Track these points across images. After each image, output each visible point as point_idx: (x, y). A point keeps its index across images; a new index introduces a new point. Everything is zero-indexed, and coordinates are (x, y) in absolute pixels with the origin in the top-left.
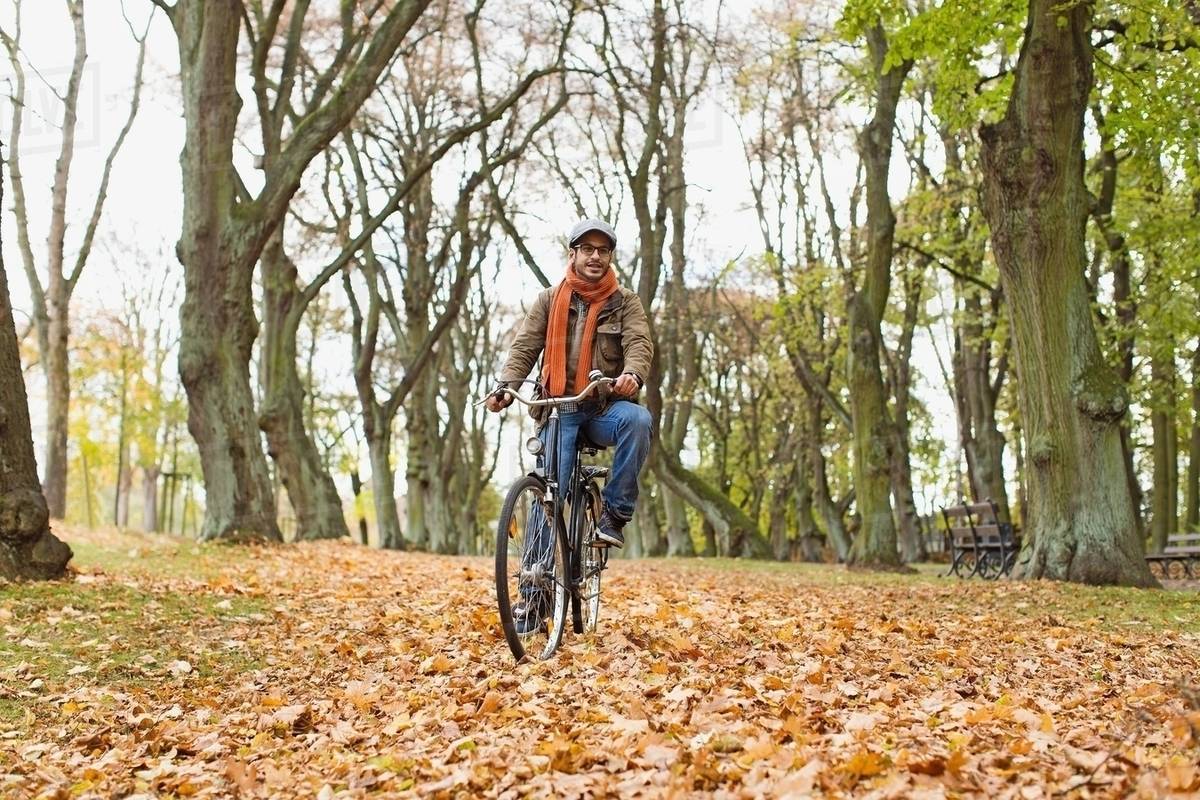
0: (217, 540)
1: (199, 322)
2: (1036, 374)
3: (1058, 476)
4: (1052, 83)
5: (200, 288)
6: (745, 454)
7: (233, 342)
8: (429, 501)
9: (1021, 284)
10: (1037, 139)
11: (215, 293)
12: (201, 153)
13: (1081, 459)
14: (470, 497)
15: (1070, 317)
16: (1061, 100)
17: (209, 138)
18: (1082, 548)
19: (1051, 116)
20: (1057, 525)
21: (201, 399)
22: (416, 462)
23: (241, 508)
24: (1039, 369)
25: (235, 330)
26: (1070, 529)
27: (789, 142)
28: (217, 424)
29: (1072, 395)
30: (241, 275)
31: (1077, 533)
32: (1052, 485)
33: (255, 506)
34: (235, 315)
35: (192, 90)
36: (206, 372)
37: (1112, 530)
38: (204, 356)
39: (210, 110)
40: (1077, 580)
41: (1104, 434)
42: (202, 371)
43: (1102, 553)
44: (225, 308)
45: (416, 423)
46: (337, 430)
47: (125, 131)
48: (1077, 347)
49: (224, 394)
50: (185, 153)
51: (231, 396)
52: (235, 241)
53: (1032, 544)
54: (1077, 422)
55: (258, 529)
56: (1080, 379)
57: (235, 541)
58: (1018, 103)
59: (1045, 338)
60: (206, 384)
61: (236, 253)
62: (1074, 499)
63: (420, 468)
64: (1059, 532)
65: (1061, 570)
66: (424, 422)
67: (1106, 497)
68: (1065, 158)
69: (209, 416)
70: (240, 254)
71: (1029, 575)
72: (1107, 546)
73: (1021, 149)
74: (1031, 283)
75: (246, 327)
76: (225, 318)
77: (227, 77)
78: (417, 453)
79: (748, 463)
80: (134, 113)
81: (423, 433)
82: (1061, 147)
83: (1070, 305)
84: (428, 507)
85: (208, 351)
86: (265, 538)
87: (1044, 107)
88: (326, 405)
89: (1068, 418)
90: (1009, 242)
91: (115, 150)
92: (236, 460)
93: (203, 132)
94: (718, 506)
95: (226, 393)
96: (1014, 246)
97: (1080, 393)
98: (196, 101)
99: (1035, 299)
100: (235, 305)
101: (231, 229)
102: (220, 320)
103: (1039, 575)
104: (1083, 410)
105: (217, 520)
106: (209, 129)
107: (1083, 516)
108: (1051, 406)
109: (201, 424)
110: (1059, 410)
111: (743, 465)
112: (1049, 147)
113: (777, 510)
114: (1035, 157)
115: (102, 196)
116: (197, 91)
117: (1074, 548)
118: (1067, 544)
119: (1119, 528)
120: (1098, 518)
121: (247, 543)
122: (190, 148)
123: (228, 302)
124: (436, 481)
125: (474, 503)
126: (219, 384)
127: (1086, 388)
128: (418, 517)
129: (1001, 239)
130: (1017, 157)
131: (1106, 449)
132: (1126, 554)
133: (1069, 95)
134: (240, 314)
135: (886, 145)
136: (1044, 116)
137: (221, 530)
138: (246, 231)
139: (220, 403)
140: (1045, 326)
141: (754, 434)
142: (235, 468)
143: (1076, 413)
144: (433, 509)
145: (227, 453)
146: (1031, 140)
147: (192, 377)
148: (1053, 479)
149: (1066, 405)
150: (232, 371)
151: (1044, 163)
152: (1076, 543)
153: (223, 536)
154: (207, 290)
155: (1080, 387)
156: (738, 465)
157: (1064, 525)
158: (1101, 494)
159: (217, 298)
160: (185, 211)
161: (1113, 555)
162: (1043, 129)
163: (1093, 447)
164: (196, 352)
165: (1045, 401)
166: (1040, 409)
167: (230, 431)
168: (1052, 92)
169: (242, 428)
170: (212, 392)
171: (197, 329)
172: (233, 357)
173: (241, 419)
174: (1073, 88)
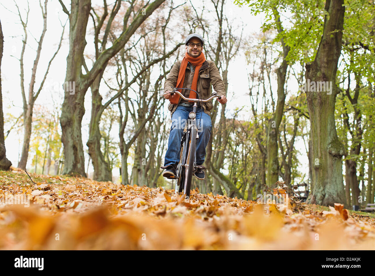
0: (66, 175)
1: (68, 108)
2: (317, 141)
3: (321, 173)
4: (328, 53)
5: (69, 98)
6: (242, 172)
7: (77, 115)
8: (141, 177)
9: (314, 114)
10: (323, 70)
11: (73, 100)
12: (73, 57)
13: (329, 169)
14: (155, 178)
15: (329, 125)
16: (330, 59)
17: (76, 53)
18: (327, 196)
19: (327, 63)
20: (320, 188)
21: (66, 131)
22: (137, 163)
23: (75, 166)
24: (318, 140)
25: (78, 112)
26: (324, 190)
27: (262, 75)
28: (70, 139)
29: (327, 148)
30: (82, 95)
31: (326, 191)
32: (319, 176)
33: (79, 166)
34: (79, 107)
35: (72, 38)
36: (68, 123)
37: (337, 191)
38: (68, 119)
39: (77, 45)
40: (324, 205)
41: (336, 161)
42: (67, 123)
43: (333, 198)
44: (76, 105)
45: (138, 151)
46: (116, 154)
47: (56, 53)
48: (330, 134)
49: (73, 131)
50: (68, 57)
51: (75, 131)
52: (81, 84)
53: (312, 194)
54: (328, 157)
55: (79, 173)
56: (330, 144)
57: (72, 176)
58: (318, 59)
59: (320, 130)
60: (68, 127)
61: (81, 88)
62: (326, 181)
63: (138, 165)
64: (320, 190)
65: (320, 202)
66: (140, 151)
67: (335, 181)
68: (331, 76)
69: (68, 137)
70: (82, 89)
71: (310, 203)
72: (335, 196)
73: (317, 72)
74: (317, 113)
75: (82, 111)
76: (75, 108)
77: (83, 35)
78: (137, 160)
79: (243, 175)
80: (59, 48)
81: (140, 154)
82: (330, 73)
83: (329, 121)
84: (140, 178)
85: (69, 117)
86: (81, 176)
87: (325, 60)
88: (113, 145)
89: (326, 156)
90: (312, 100)
91: (52, 59)
92: (74, 151)
93: (74, 51)
94: (227, 183)
95: (73, 130)
96: (313, 102)
97: (330, 148)
98: (73, 41)
99: (318, 118)
100: (79, 104)
101: (80, 81)
102: (74, 108)
103: (313, 203)
104: (330, 153)
105: (67, 169)
106: (76, 50)
107: (328, 186)
108: (321, 151)
109: (65, 139)
110: (323, 152)
111: (241, 175)
112: (326, 72)
113: (250, 190)
114: (321, 75)
115: (47, 73)
116: (74, 39)
117: (324, 196)
118: (322, 194)
119: (339, 191)
120: (333, 187)
121: (75, 176)
122: (70, 56)
123: (76, 103)
124: (143, 170)
125: (156, 180)
126: (72, 127)
127: (332, 147)
128: (136, 180)
129: (309, 99)
130: (316, 75)
131: (337, 166)
132: (340, 199)
133: (333, 57)
134: (80, 107)
135: (284, 73)
136: (325, 63)
137: (68, 172)
138: (84, 82)
139: (71, 133)
140: (321, 127)
141: (245, 165)
142: (74, 154)
143: (328, 154)
144: (142, 179)
145: (72, 149)
146: (320, 70)
147: (64, 124)
148: (320, 174)
149: (325, 151)
150: (76, 124)
151: (324, 77)
152: (325, 194)
153: (68, 174)
154: (71, 99)
155: (330, 146)
156: (240, 175)
157: (322, 188)
158: (334, 180)
159: (74, 101)
160: (67, 74)
161: (336, 198)
162: (324, 67)
163: (333, 165)
164: (65, 117)
165: (319, 150)
166: (317, 152)
167: (74, 142)
168: (328, 56)
169: (77, 141)
170: (69, 130)
171: (67, 110)
172: (77, 120)
173: (77, 139)
174: (334, 55)
